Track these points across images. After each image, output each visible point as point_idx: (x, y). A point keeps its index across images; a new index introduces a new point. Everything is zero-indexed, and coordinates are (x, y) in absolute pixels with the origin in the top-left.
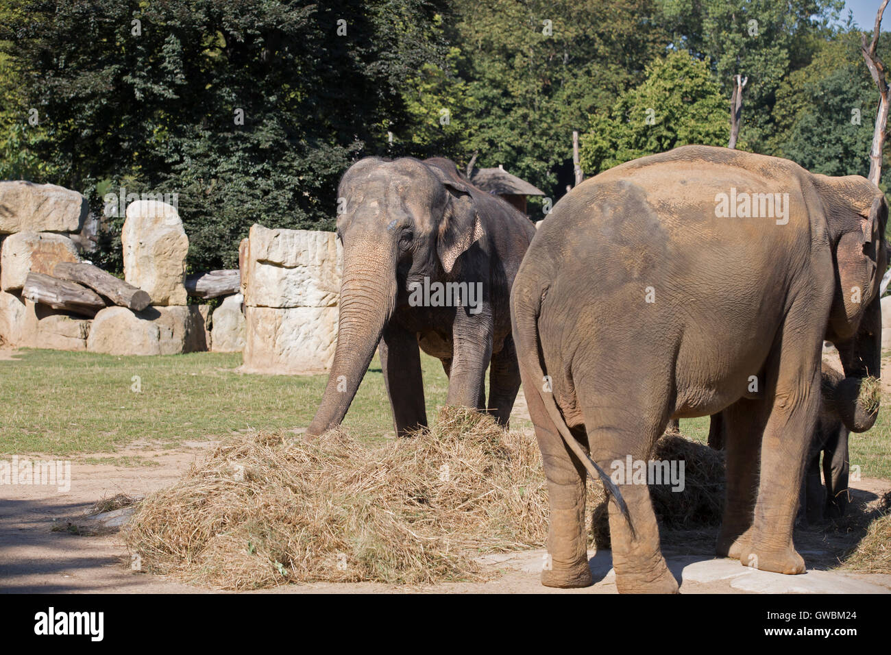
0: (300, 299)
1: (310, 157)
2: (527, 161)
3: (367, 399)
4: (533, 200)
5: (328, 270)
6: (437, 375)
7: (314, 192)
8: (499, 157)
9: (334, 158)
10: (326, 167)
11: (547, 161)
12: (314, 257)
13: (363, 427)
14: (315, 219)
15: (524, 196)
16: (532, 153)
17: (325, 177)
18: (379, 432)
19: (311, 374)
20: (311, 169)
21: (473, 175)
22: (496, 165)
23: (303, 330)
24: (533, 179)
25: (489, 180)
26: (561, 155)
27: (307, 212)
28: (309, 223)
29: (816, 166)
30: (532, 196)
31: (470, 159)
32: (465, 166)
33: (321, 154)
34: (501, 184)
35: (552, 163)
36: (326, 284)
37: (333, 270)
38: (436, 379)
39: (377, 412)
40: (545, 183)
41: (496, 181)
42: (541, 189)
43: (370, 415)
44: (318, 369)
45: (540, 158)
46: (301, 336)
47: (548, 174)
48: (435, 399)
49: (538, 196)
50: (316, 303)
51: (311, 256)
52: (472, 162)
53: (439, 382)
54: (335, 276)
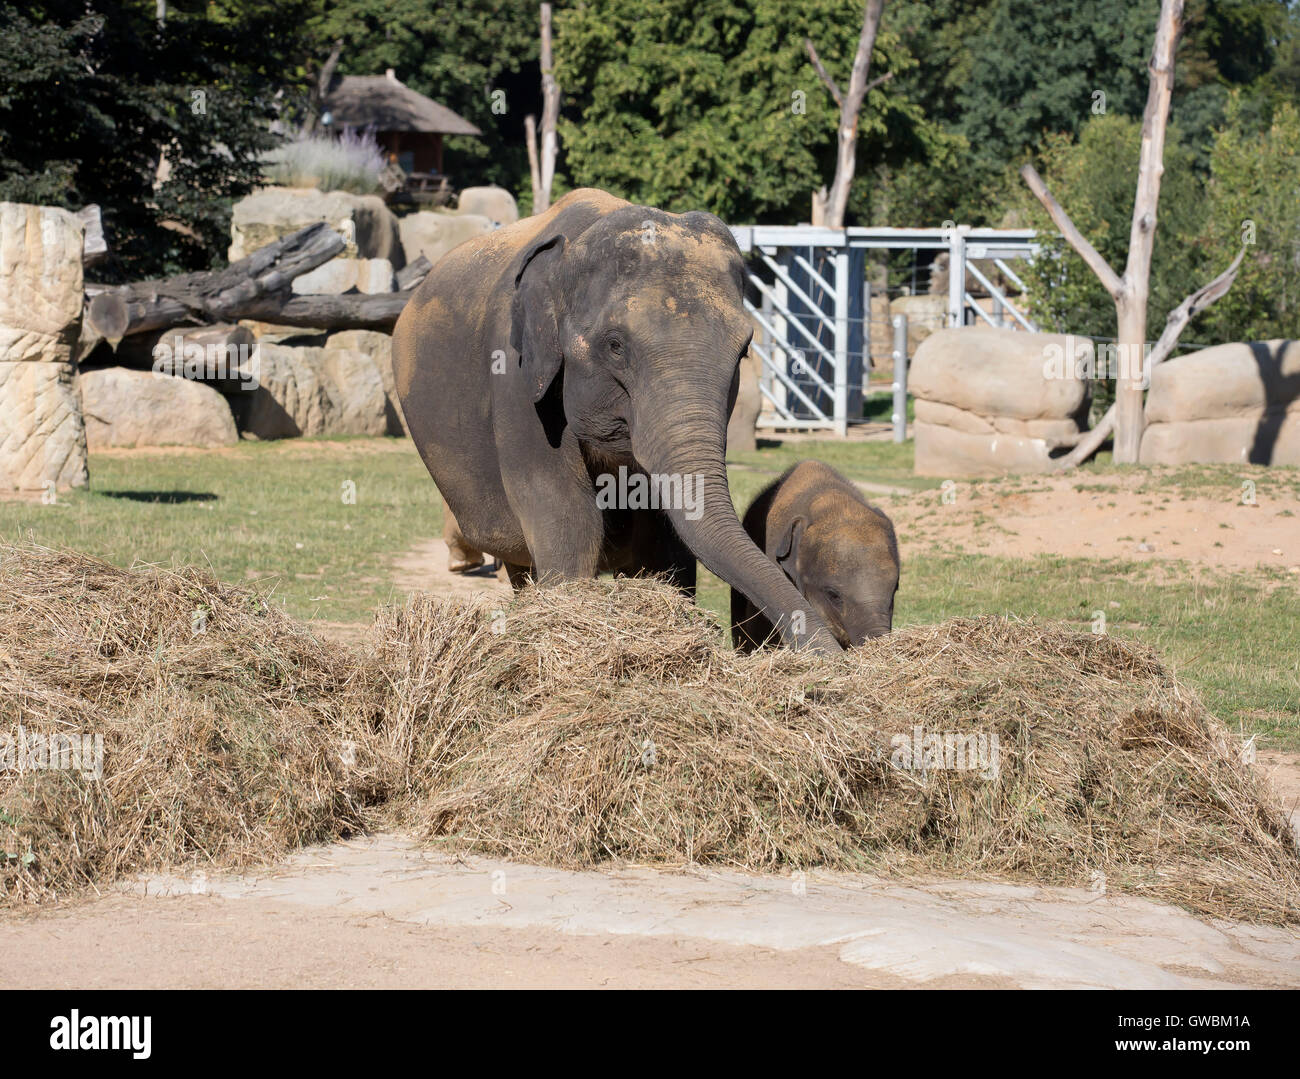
2: (446, 62)
4: (455, 145)
6: (251, 506)
8: (386, 52)
11: (486, 63)
15: (438, 136)
16: (455, 47)
21: (332, 88)
22: (382, 70)
24: (458, 98)
25: (363, 99)
26: (515, 51)
29: (1041, 85)
30: (453, 136)
32: (316, 70)
34: (388, 108)
35: (496, 67)
38: (247, 516)
40: (480, 108)
41: (375, 103)
42: (473, 121)
45: (471, 57)
47: (487, 89)
48: (244, 557)
49: (464, 136)
52: (329, 64)
53: (254, 522)
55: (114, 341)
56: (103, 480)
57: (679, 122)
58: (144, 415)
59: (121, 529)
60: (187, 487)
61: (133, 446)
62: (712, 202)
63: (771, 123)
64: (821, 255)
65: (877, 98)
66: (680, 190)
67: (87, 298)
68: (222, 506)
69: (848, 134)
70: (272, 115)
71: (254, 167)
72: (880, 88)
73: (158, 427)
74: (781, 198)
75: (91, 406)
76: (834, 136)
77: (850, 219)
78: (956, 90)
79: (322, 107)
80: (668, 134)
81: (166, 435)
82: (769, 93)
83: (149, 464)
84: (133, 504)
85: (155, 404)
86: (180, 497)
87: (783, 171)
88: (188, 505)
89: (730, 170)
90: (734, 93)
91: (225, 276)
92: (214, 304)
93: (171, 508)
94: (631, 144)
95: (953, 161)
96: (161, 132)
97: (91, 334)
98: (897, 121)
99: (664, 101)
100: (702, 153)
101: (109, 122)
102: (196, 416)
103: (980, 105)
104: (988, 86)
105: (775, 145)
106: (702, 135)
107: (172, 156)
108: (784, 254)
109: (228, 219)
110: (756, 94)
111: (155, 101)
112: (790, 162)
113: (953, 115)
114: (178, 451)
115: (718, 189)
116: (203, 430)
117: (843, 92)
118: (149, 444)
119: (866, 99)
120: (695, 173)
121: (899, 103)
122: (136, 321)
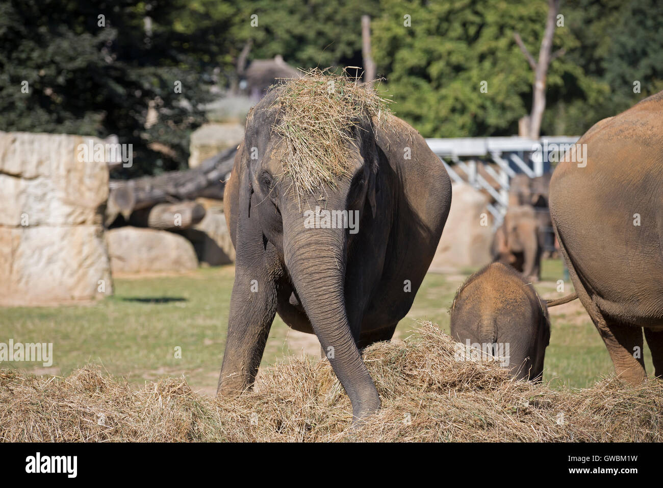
0: (42, 216)
1: (51, 49)
2: (309, 52)
3: (122, 333)
5: (75, 181)
6: (206, 304)
7: (58, 89)
8: (276, 46)
9: (80, 49)
10: (72, 59)
11: (333, 50)
12: (58, 167)
13: (117, 367)
14: (60, 121)
16: (315, 43)
17: (69, 71)
18: (137, 372)
19: (55, 305)
20: (52, 62)
21: (246, 68)
22: (273, 56)
23: (46, 252)
25: (264, 74)
26: (350, 44)
27: (50, 112)
28: (51, 126)
29: (651, 54)
31: (241, 50)
32: (236, 57)
33: (65, 44)
35: (338, 54)
36: (72, 198)
37: (81, 181)
39: (134, 348)
43: (126, 352)
44: (65, 299)
45: (324, 48)
46: (44, 260)
50: (61, 220)
51: (54, 165)
52: (245, 54)
53: (208, 313)
54: (83, 188)
55: (127, 213)
56: (121, 292)
57: (444, 81)
58: (144, 255)
59: (132, 319)
60: (170, 294)
61: (138, 272)
62: (463, 127)
63: (496, 81)
64: (526, 155)
65: (556, 64)
66: (445, 120)
67: (110, 190)
68: (190, 305)
69: (540, 86)
70: (212, 83)
71: (203, 114)
72: (559, 59)
73: (152, 260)
74: (503, 123)
75: (115, 250)
76: (532, 87)
77: (542, 133)
78: (601, 59)
79: (241, 78)
80: (438, 87)
81: (157, 265)
82: (494, 64)
83: (146, 282)
84: (138, 305)
85: (150, 248)
86: (166, 300)
87: (504, 108)
88: (170, 305)
89: (473, 108)
90: (474, 64)
91: (188, 175)
92: (183, 190)
93: (161, 307)
94: (416, 95)
95: (601, 100)
96: (149, 94)
97: (113, 210)
98: (568, 78)
99: (434, 70)
100: (457, 99)
101: (120, 90)
102: (173, 254)
103: (615, 67)
104: (621, 57)
105: (497, 94)
106: (456, 89)
107: (157, 108)
108: (505, 155)
109: (189, 142)
110: (487, 64)
111: (148, 77)
112: (508, 103)
113: (600, 73)
114: (164, 275)
115: (466, 119)
116: (178, 262)
117: (537, 62)
118: (148, 270)
119: (550, 66)
120: (453, 110)
121: (570, 67)
122: (138, 201)
